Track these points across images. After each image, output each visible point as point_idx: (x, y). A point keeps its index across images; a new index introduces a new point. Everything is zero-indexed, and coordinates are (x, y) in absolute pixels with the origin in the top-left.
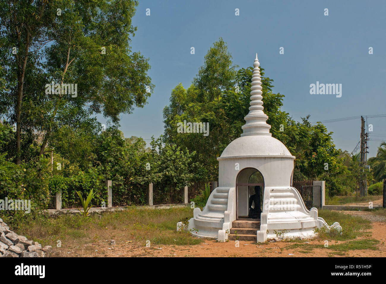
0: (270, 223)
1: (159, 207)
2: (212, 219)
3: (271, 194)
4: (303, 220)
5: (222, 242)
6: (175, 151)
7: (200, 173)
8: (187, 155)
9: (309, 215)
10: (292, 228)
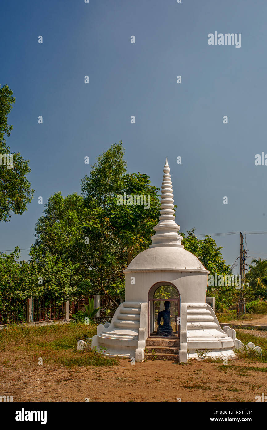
0: (189, 342)
1: (40, 324)
2: (122, 337)
3: (188, 311)
4: (223, 340)
5: (140, 362)
6: (56, 264)
7: (82, 287)
8: (69, 267)
9: (227, 334)
10: (212, 348)
